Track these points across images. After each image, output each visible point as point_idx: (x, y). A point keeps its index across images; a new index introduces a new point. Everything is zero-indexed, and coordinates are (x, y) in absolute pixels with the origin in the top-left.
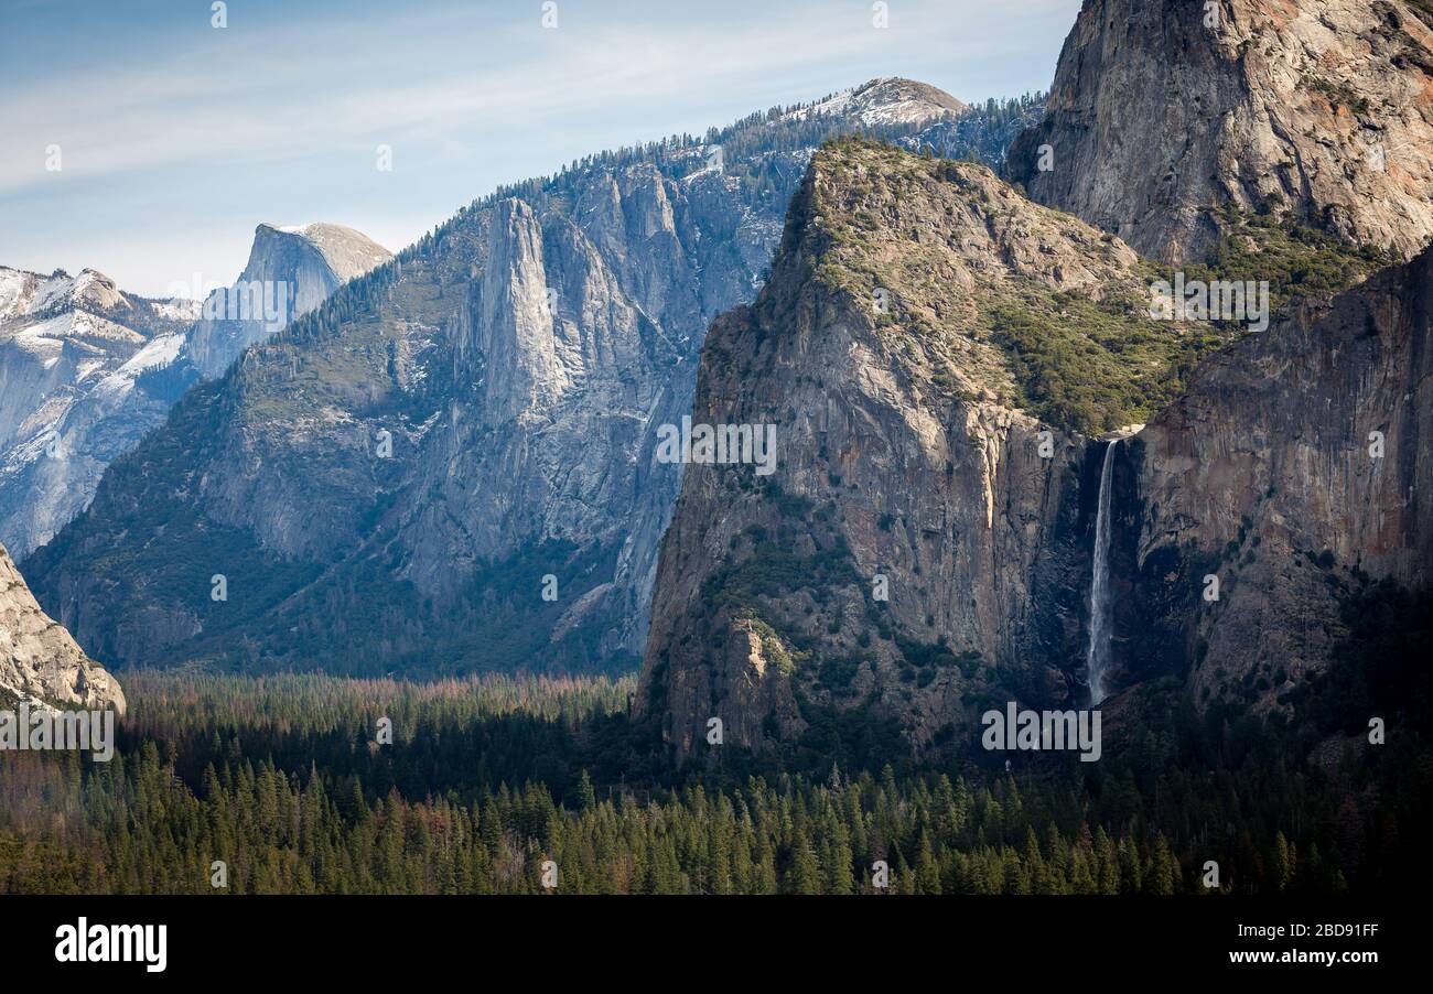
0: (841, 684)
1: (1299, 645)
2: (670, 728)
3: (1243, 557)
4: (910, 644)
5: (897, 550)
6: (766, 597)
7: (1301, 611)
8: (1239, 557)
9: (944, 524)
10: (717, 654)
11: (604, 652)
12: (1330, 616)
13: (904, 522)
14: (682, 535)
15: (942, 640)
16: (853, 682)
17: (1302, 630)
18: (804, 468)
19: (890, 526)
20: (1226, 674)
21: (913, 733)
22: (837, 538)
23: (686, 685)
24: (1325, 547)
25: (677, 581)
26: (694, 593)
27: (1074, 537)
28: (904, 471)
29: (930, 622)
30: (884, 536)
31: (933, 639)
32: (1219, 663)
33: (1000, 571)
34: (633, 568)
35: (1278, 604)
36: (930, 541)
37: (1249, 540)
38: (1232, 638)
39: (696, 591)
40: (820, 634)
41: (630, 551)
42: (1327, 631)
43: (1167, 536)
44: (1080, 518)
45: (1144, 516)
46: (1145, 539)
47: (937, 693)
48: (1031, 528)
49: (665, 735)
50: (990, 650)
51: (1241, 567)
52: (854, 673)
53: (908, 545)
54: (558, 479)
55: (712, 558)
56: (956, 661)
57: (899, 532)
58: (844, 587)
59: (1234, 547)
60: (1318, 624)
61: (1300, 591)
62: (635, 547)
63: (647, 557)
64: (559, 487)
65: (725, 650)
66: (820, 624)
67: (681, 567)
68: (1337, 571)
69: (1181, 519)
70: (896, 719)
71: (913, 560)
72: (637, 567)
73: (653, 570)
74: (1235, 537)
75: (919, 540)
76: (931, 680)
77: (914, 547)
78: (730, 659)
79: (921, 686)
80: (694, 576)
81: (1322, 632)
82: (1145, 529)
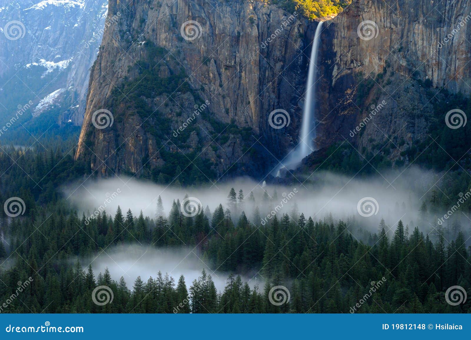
0: (182, 142)
1: (412, 127)
2: (95, 163)
3: (385, 82)
4: (217, 123)
5: (211, 75)
6: (145, 98)
7: (414, 109)
8: (383, 82)
9: (235, 62)
10: (119, 126)
11: (60, 123)
12: (428, 112)
13: (215, 62)
14: (102, 65)
15: (233, 121)
16: (188, 141)
17: (414, 119)
18: (165, 32)
19: (208, 63)
20: (374, 140)
21: (217, 167)
22: (181, 69)
23: (104, 141)
24: (427, 77)
25: (100, 88)
26: (108, 94)
27: (300, 70)
28: (216, 35)
29: (227, 112)
30: (205, 68)
31: (228, 121)
32: (371, 135)
33: (262, 86)
34: (76, 81)
35: (402, 106)
36: (227, 71)
37: (388, 74)
38: (378, 122)
39: (109, 94)
40: (172, 117)
41: (75, 72)
42: (426, 120)
43: (347, 70)
44: (303, 61)
45: (336, 60)
46: (335, 72)
47: (230, 147)
48: (279, 65)
49: (92, 165)
50: (256, 127)
51: (384, 87)
52: (188, 136)
53: (216, 73)
54: (37, 34)
55: (117, 77)
56: (240, 132)
57: (212, 66)
58: (184, 93)
59: (380, 76)
60: (422, 116)
61: (412, 99)
62: (77, 71)
63: (83, 76)
64: (37, 38)
65: (124, 124)
66: (172, 112)
67: (102, 81)
68: (432, 90)
69: (355, 62)
70: (209, 160)
71: (219, 80)
72: (78, 80)
73: (87, 82)
74: (381, 71)
75: (223, 70)
76: (227, 141)
77: (220, 74)
78: (125, 129)
79: (222, 144)
80: (108, 86)
81: (424, 120)
82: (336, 67)
